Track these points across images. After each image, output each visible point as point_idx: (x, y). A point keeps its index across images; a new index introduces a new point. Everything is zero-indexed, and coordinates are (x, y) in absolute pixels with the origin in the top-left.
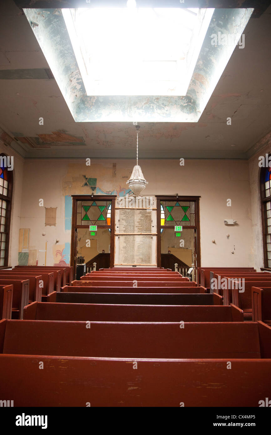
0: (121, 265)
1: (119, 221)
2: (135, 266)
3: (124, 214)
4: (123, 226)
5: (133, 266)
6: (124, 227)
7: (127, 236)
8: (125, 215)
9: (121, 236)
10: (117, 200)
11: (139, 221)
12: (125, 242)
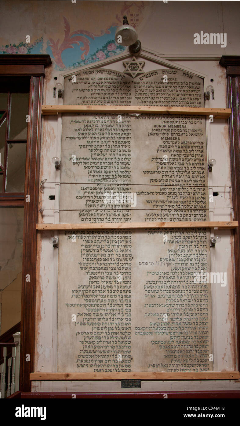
0: (67, 378)
1: (58, 167)
2: (136, 383)
3: (83, 136)
4: (77, 191)
5: (125, 383)
6: (81, 194)
7: (96, 237)
8: (84, 142)
9: (64, 238)
10: (52, 80)
11: (152, 166)
12: (84, 266)
